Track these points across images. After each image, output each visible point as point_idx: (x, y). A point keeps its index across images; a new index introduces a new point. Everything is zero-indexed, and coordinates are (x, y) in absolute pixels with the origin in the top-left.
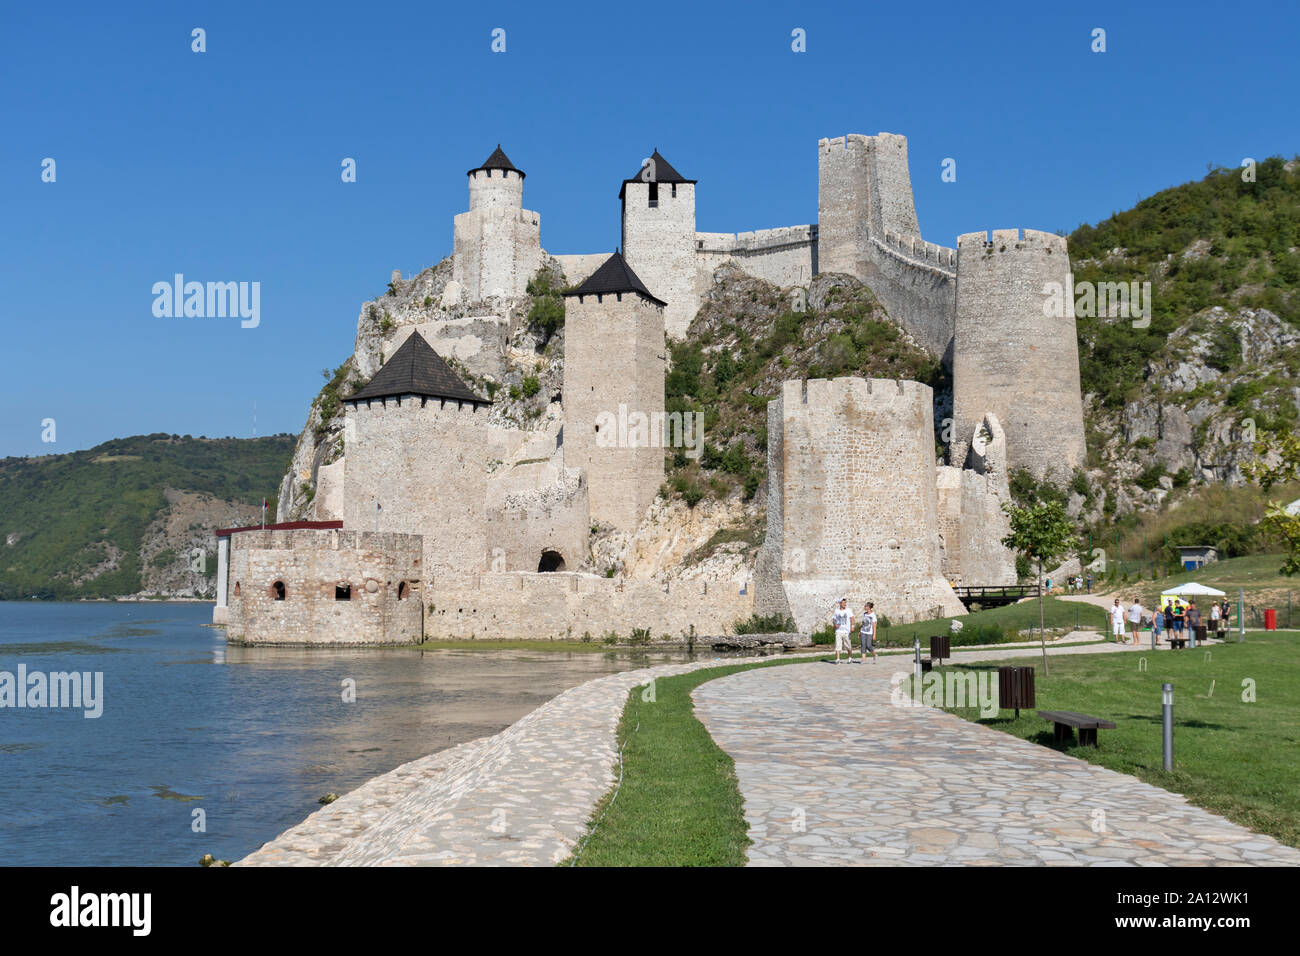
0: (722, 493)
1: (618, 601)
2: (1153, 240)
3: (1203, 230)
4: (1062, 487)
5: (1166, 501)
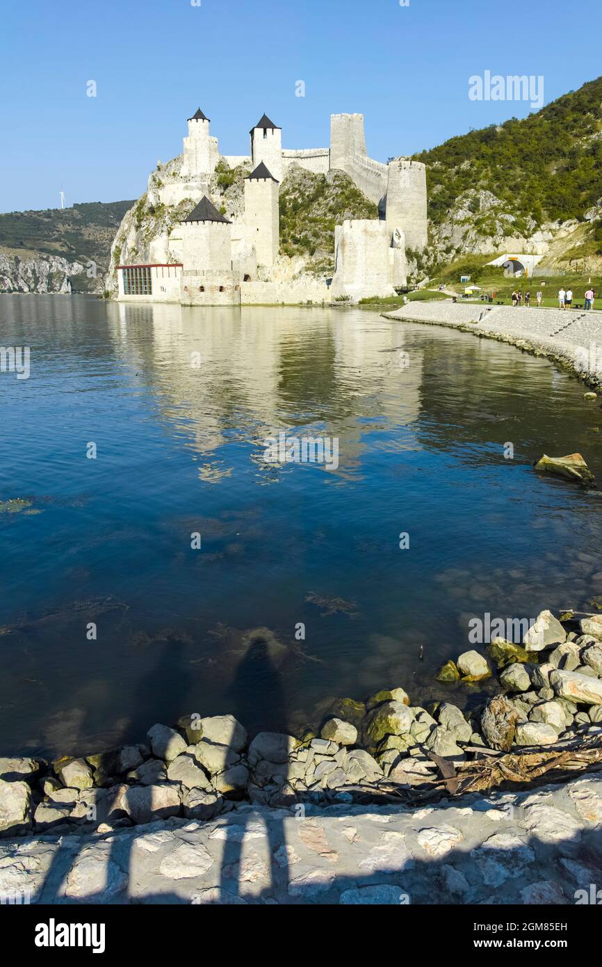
0: (302, 253)
1: (291, 292)
2: (451, 159)
3: (468, 157)
4: (421, 253)
5: (454, 257)
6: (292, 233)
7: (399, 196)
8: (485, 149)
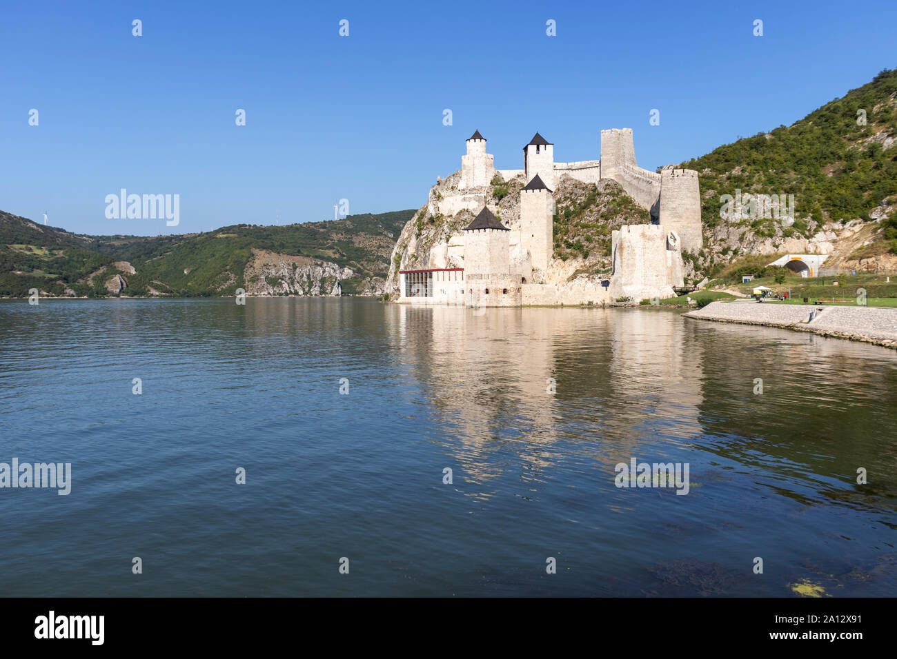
0: (575, 257)
1: (570, 293)
2: (721, 166)
3: (739, 163)
4: (696, 255)
5: (731, 259)
6: (565, 238)
7: (672, 202)
8: (754, 155)
